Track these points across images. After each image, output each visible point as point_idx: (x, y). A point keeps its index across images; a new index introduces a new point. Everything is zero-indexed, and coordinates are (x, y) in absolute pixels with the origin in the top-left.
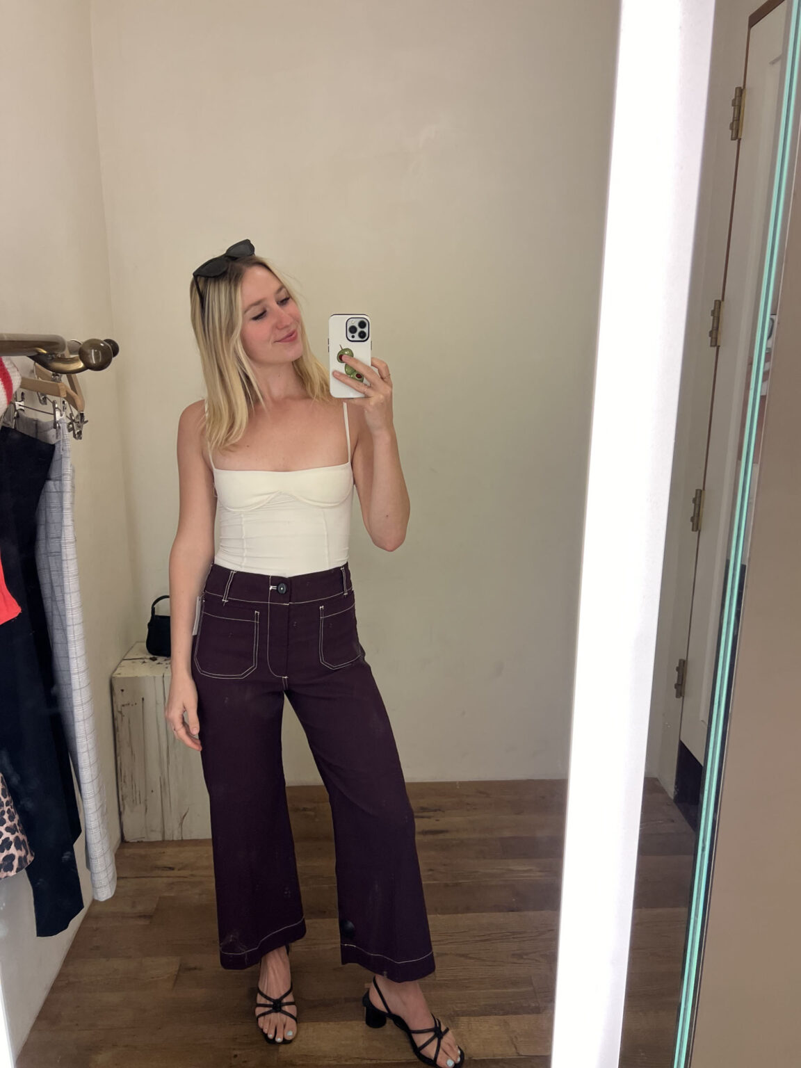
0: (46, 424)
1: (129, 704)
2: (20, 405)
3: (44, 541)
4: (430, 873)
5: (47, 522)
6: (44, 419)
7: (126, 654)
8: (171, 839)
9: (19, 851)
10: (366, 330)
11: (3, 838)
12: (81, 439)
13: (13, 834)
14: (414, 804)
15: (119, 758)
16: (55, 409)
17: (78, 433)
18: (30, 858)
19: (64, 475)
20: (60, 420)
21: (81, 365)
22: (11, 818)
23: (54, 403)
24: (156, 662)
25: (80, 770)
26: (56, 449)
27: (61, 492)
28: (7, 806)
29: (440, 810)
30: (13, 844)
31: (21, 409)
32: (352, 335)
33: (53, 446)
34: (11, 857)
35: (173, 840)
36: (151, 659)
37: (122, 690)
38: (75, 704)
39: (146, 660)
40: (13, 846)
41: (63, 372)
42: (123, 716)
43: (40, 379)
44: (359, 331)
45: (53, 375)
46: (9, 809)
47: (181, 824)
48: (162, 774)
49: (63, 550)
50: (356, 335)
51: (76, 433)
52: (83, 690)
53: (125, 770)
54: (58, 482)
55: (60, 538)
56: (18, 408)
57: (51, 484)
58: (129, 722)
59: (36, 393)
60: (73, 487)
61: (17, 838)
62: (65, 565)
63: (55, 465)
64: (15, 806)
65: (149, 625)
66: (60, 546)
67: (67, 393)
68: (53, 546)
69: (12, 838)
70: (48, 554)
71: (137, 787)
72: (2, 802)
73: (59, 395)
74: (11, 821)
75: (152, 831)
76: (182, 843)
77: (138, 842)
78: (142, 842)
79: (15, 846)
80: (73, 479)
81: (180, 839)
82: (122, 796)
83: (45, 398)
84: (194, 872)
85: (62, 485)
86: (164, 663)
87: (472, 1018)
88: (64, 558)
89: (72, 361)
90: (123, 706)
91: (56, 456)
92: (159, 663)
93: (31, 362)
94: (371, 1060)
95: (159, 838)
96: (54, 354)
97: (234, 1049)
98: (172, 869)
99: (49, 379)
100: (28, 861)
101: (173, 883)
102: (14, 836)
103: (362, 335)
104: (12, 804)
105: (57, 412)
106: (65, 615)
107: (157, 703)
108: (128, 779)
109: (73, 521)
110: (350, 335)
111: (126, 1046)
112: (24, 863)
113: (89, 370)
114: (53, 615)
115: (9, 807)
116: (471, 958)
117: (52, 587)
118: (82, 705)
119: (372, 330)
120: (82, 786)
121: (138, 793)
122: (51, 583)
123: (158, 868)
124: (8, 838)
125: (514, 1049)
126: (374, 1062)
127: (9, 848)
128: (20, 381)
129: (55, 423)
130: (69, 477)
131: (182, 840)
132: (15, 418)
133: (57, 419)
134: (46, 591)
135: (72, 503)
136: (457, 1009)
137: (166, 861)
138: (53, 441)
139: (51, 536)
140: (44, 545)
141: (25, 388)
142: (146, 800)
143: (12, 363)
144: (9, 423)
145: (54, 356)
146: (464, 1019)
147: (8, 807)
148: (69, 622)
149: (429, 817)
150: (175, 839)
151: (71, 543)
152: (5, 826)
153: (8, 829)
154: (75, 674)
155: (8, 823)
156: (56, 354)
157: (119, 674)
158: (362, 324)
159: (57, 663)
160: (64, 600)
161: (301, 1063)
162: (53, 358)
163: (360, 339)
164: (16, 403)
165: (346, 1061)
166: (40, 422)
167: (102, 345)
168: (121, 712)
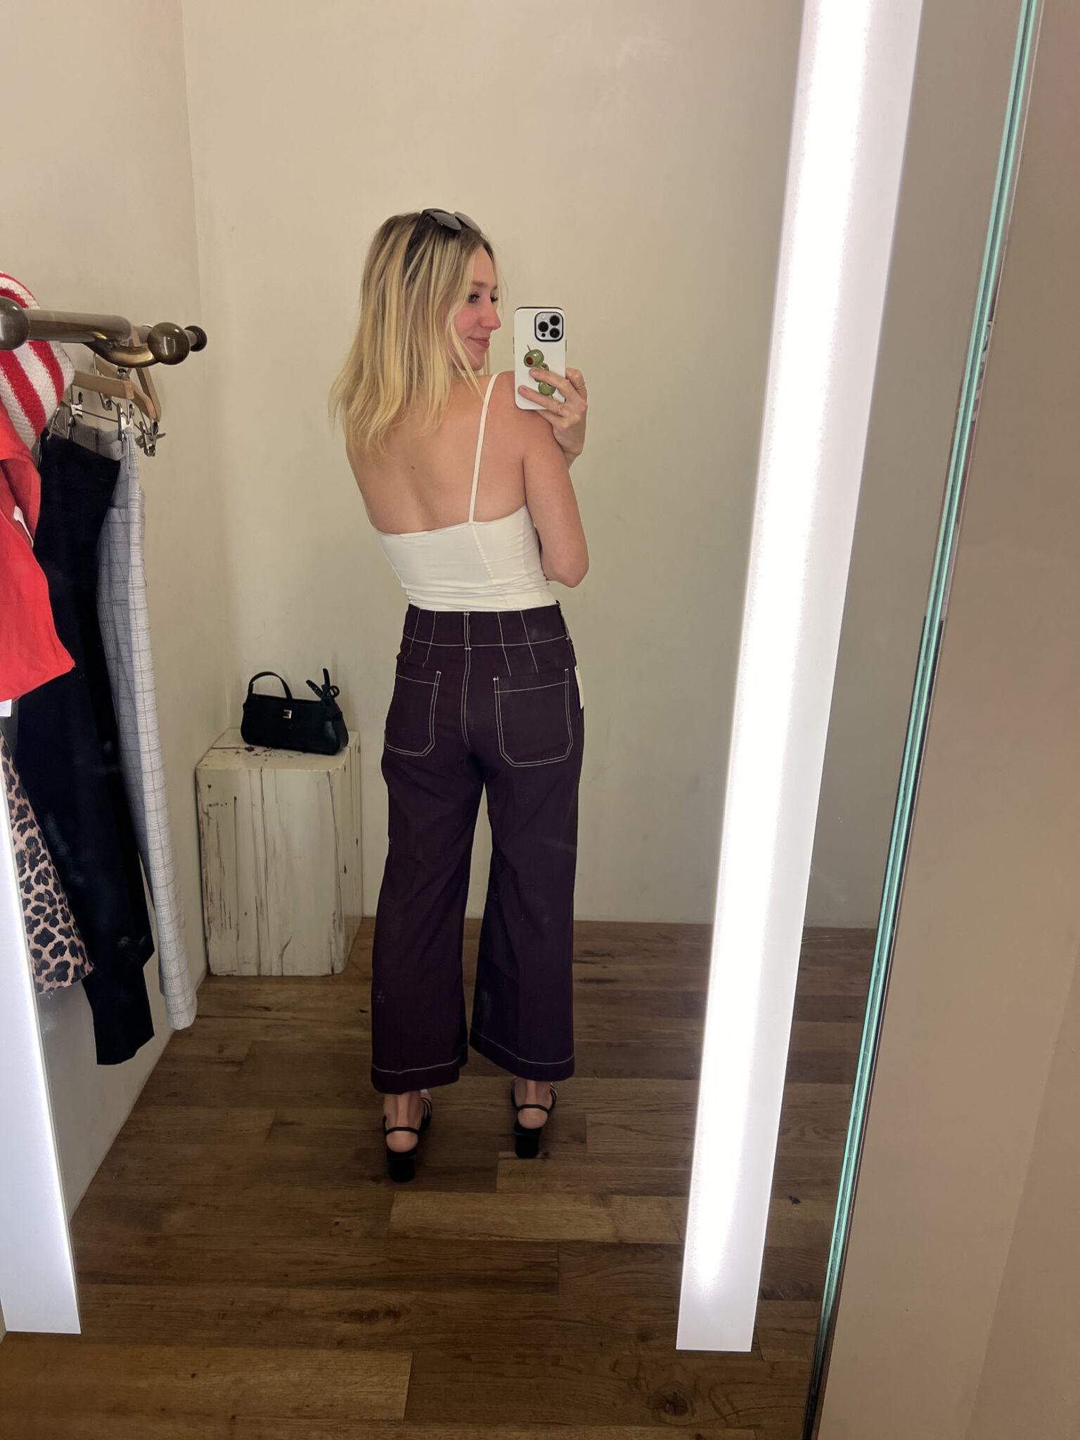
0: (109, 434)
1: (217, 804)
2: (77, 410)
3: (107, 586)
4: (590, 1030)
5: (110, 561)
6: (107, 427)
7: (216, 742)
8: (269, 974)
9: (75, 958)
10: (559, 327)
11: (55, 941)
12: (154, 455)
13: (68, 937)
14: (577, 947)
15: (204, 871)
16: (119, 414)
17: (150, 448)
18: (88, 968)
19: (131, 500)
20: (127, 429)
21: (150, 356)
22: (66, 919)
23: (118, 407)
24: (253, 753)
25: (152, 871)
26: (122, 467)
27: (127, 523)
28: (60, 904)
29: (609, 955)
30: (68, 950)
31: (78, 415)
32: (542, 333)
33: (118, 463)
34: (66, 965)
35: (271, 976)
36: (246, 749)
37: (210, 786)
38: (145, 790)
39: (240, 750)
40: (67, 952)
41: (131, 366)
42: (209, 818)
43: (102, 376)
44: (551, 328)
45: (119, 370)
46: (63, 908)
47: (281, 956)
48: (258, 892)
49: (131, 597)
50: (547, 333)
51: (148, 448)
52: (154, 773)
53: (212, 887)
54: (123, 511)
55: (126, 582)
56: (74, 412)
57: (115, 512)
58: (218, 827)
59: (98, 394)
60: (143, 516)
61: (72, 943)
62: (132, 616)
63: (120, 488)
64: (71, 906)
65: (245, 706)
66: (127, 593)
67: (135, 394)
68: (118, 593)
69: (66, 942)
70: (112, 603)
71: (227, 908)
72: (55, 899)
73: (124, 397)
74: (65, 923)
75: (245, 963)
76: (282, 979)
77: (228, 976)
78: (233, 975)
79: (70, 952)
80: (142, 506)
81: (280, 974)
82: (208, 918)
83: (110, 402)
84: (296, 1015)
85: (128, 513)
86: (264, 754)
87: (628, 1197)
88: (132, 607)
89: (139, 350)
90: (210, 805)
91: (122, 476)
92: (257, 755)
93: (90, 352)
94: (501, 1236)
95: (254, 973)
96: (116, 341)
97: (337, 1216)
98: (268, 1009)
99: (113, 374)
100: (86, 971)
101: (267, 1027)
102: (69, 940)
103: (555, 333)
104: (66, 903)
105: (122, 418)
106: (133, 681)
107: (253, 805)
108: (216, 898)
109: (143, 560)
110: (539, 333)
111: (206, 1205)
112: (81, 973)
113: (160, 363)
114: (118, 680)
115: (63, 906)
116: (631, 1130)
117: (118, 644)
118: (154, 791)
119: (566, 327)
120: (154, 890)
121: (227, 914)
122: (117, 641)
123: (250, 1007)
124: (63, 942)
125: (676, 1234)
126: (504, 1239)
127: (62, 955)
128: (73, 375)
129: (120, 432)
130: (137, 504)
131: (282, 976)
132: (69, 425)
133: (123, 428)
134: (110, 649)
135: (142, 538)
136: (610, 1186)
137: (263, 1000)
138: (117, 456)
139: (116, 579)
140: (107, 591)
141: (83, 387)
142: (238, 925)
143: (62, 350)
144: (63, 431)
145: (115, 343)
146: (618, 1198)
147: (61, 906)
148: (138, 688)
149: (593, 963)
150: (274, 974)
151: (140, 588)
152: (58, 927)
153: (61, 932)
154: (145, 752)
155: (62, 925)
156: (118, 341)
157: (206, 765)
158: (555, 320)
159: (124, 741)
160: (131, 661)
161: (417, 1235)
162: (114, 346)
163: (552, 339)
164: (72, 406)
165: (470, 1236)
166: (102, 431)
167: (177, 331)
168: (207, 814)
